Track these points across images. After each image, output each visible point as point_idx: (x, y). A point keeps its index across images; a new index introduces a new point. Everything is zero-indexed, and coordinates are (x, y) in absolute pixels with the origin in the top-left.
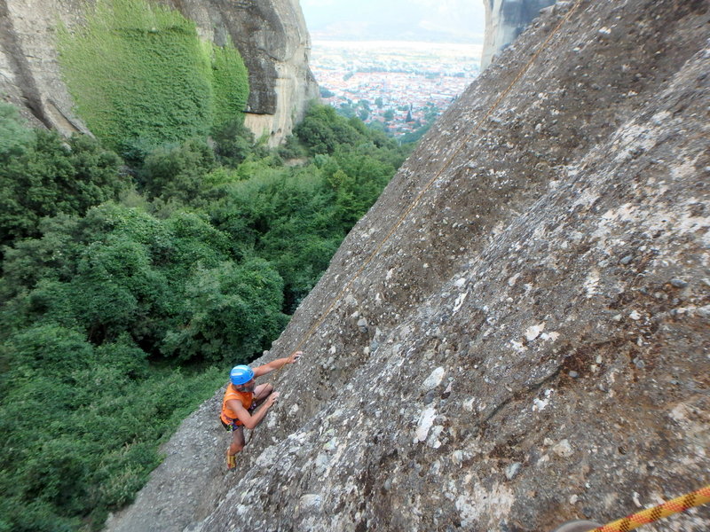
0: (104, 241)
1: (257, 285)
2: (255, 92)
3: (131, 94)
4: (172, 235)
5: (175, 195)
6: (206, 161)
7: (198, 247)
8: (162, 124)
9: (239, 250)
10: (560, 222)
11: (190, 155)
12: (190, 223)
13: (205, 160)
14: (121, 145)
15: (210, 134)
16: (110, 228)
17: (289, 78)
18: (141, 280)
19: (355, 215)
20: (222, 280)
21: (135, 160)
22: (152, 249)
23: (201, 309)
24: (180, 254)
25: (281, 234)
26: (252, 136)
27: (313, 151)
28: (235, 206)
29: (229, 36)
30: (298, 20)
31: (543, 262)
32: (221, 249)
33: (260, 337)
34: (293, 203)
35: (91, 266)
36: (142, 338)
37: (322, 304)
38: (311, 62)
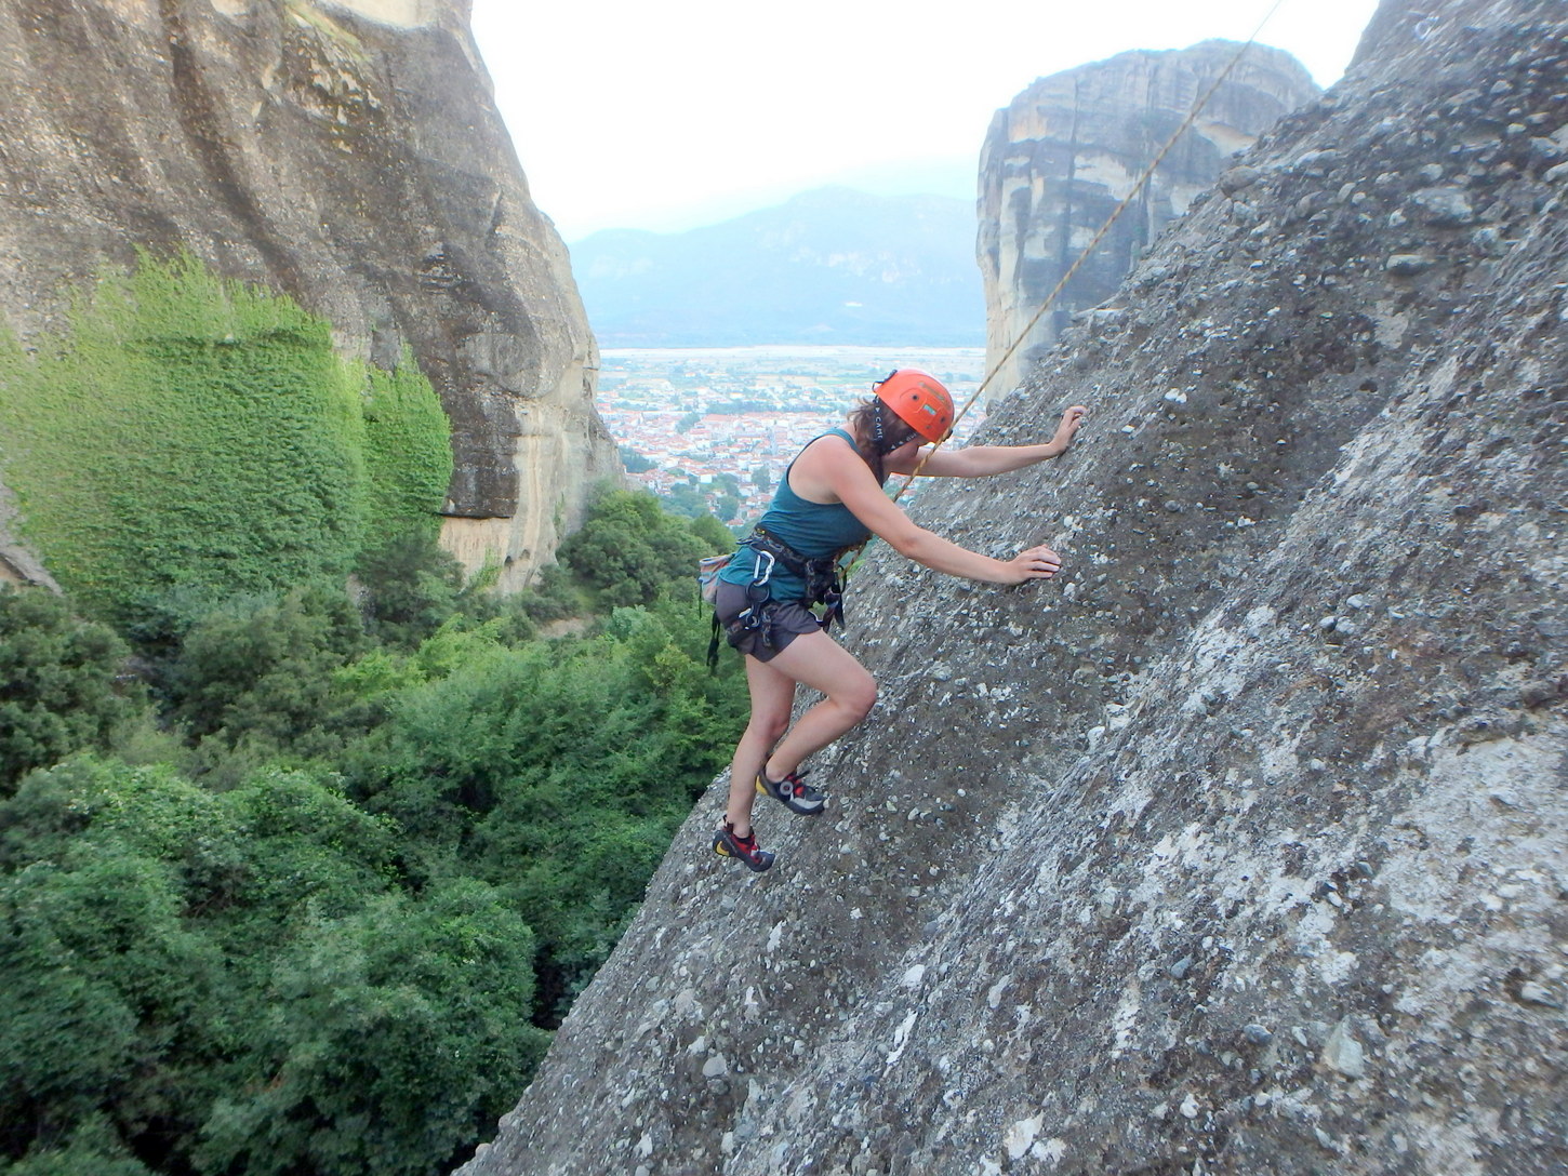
0: (59, 859)
1: (462, 953)
2: (466, 469)
3: (162, 483)
4: (243, 834)
5: (256, 724)
6: (342, 638)
7: (312, 860)
8: (235, 550)
9: (419, 862)
10: (1084, 850)
11: (302, 622)
12: (291, 798)
13: (337, 634)
14: (127, 605)
15: (354, 570)
16: (78, 823)
17: (549, 435)
18: (153, 962)
19: (711, 754)
20: (371, 945)
21: (160, 641)
22: (188, 873)
23: (313, 1031)
24: (261, 881)
25: (528, 813)
26: (457, 570)
27: (608, 599)
28: (408, 749)
29: (408, 347)
30: (568, 310)
31: (1050, 953)
32: (372, 862)
33: (472, 1098)
34: (555, 733)
35: (18, 930)
36: (142, 1127)
37: (624, 1008)
38: (600, 395)
